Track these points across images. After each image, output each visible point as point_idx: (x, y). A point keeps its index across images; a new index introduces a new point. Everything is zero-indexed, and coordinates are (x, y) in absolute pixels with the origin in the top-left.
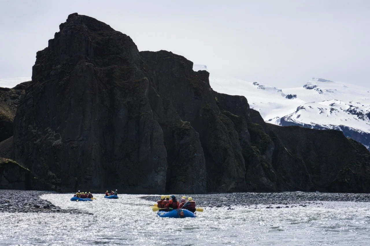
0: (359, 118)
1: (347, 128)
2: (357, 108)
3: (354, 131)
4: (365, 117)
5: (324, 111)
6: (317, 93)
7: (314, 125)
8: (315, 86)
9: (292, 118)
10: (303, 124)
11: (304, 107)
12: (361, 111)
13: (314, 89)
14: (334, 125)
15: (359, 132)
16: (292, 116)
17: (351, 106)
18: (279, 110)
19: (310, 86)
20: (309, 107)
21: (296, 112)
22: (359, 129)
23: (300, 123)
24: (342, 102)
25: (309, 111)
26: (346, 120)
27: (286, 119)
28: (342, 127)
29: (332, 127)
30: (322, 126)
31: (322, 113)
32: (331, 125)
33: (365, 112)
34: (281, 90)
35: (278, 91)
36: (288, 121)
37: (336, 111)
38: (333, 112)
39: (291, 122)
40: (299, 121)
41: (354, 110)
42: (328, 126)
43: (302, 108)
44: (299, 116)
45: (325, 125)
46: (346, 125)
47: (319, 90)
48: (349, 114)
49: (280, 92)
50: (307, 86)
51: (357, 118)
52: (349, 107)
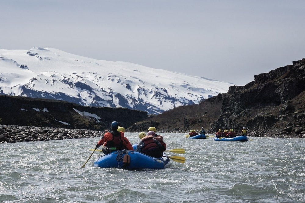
0: (71, 87)
1: (64, 94)
2: (69, 79)
3: (68, 96)
4: (74, 86)
5: (49, 81)
6: (38, 59)
7: (44, 92)
8: (36, 54)
9: (30, 86)
10: (37, 91)
11: (36, 79)
12: (71, 82)
13: (36, 56)
14: (56, 92)
15: (71, 96)
16: (29, 84)
17: (65, 77)
18: (18, 78)
19: (32, 53)
20: (40, 79)
21: (32, 82)
22: (70, 94)
23: (35, 90)
24: (59, 74)
25: (39, 82)
26: (63, 88)
27: (26, 87)
28: (60, 93)
29: (55, 93)
30: (49, 93)
31: (48, 83)
32: (54, 92)
33: (74, 83)
34: (16, 62)
35: (14, 62)
36: (28, 88)
37: (57, 82)
38: (55, 82)
39: (30, 90)
40: (34, 89)
41: (67, 80)
42: (52, 92)
43: (35, 79)
44: (34, 85)
45: (51, 92)
46: (63, 92)
47: (40, 57)
48: (64, 84)
49: (15, 63)
50: (30, 53)
51: (69, 87)
52: (64, 78)
